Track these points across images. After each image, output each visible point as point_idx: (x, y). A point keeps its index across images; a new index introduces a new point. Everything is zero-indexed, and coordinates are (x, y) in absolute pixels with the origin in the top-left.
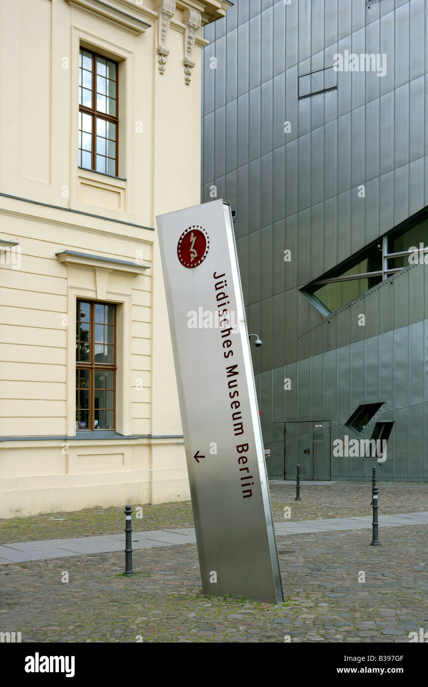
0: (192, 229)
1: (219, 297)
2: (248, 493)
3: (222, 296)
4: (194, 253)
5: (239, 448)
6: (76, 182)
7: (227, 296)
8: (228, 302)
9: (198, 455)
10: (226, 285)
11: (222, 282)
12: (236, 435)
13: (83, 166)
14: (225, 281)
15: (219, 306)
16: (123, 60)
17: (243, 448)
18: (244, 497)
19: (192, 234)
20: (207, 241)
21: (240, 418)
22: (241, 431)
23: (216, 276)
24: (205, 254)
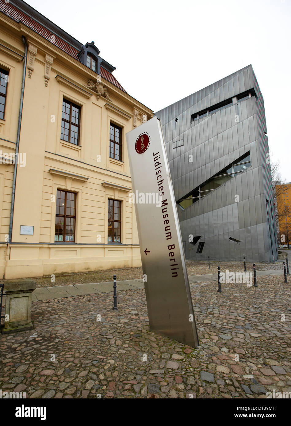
0: (142, 134)
1: (156, 165)
2: (175, 274)
3: (158, 164)
4: (143, 146)
5: (169, 247)
6: (109, 162)
7: (160, 163)
8: (161, 166)
9: (146, 251)
10: (159, 158)
11: (158, 156)
12: (167, 239)
13: (111, 157)
14: (159, 156)
15: (156, 169)
16: (123, 127)
17: (171, 247)
18: (173, 276)
19: (142, 137)
20: (149, 138)
21: (170, 229)
22: (170, 237)
23: (154, 154)
24: (148, 145)
